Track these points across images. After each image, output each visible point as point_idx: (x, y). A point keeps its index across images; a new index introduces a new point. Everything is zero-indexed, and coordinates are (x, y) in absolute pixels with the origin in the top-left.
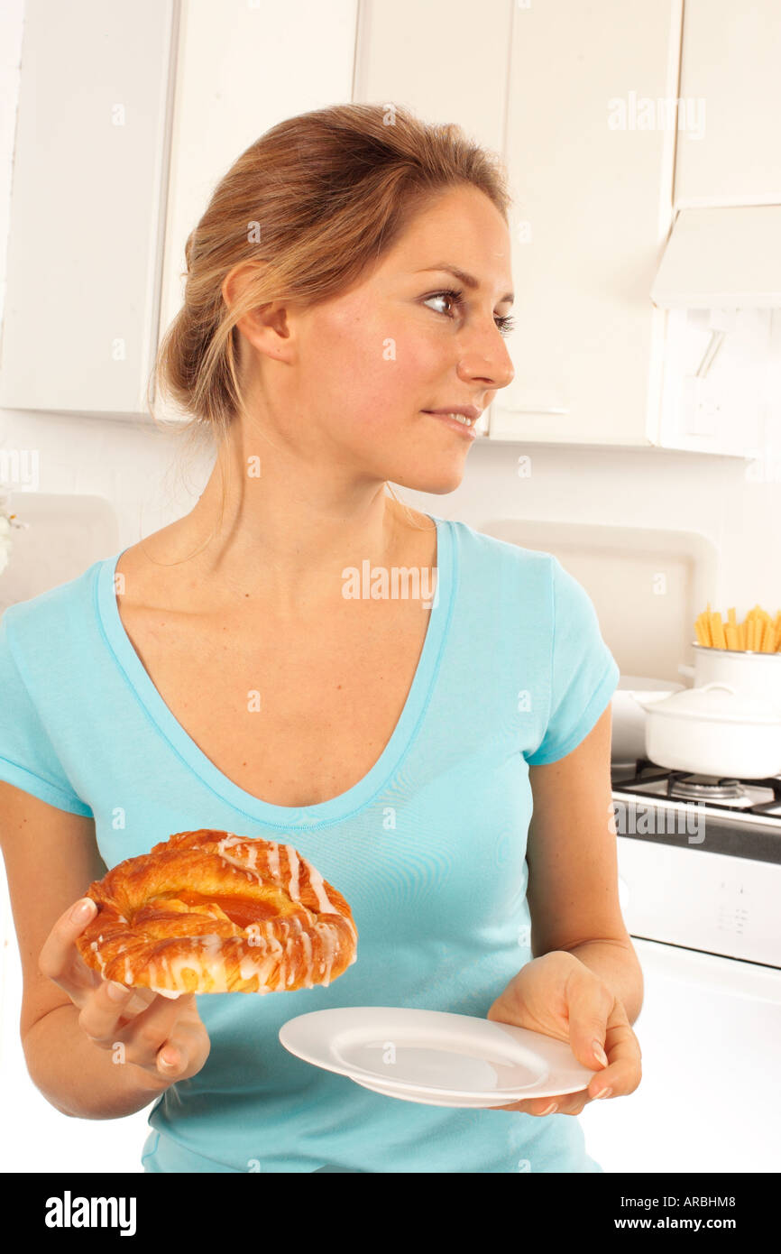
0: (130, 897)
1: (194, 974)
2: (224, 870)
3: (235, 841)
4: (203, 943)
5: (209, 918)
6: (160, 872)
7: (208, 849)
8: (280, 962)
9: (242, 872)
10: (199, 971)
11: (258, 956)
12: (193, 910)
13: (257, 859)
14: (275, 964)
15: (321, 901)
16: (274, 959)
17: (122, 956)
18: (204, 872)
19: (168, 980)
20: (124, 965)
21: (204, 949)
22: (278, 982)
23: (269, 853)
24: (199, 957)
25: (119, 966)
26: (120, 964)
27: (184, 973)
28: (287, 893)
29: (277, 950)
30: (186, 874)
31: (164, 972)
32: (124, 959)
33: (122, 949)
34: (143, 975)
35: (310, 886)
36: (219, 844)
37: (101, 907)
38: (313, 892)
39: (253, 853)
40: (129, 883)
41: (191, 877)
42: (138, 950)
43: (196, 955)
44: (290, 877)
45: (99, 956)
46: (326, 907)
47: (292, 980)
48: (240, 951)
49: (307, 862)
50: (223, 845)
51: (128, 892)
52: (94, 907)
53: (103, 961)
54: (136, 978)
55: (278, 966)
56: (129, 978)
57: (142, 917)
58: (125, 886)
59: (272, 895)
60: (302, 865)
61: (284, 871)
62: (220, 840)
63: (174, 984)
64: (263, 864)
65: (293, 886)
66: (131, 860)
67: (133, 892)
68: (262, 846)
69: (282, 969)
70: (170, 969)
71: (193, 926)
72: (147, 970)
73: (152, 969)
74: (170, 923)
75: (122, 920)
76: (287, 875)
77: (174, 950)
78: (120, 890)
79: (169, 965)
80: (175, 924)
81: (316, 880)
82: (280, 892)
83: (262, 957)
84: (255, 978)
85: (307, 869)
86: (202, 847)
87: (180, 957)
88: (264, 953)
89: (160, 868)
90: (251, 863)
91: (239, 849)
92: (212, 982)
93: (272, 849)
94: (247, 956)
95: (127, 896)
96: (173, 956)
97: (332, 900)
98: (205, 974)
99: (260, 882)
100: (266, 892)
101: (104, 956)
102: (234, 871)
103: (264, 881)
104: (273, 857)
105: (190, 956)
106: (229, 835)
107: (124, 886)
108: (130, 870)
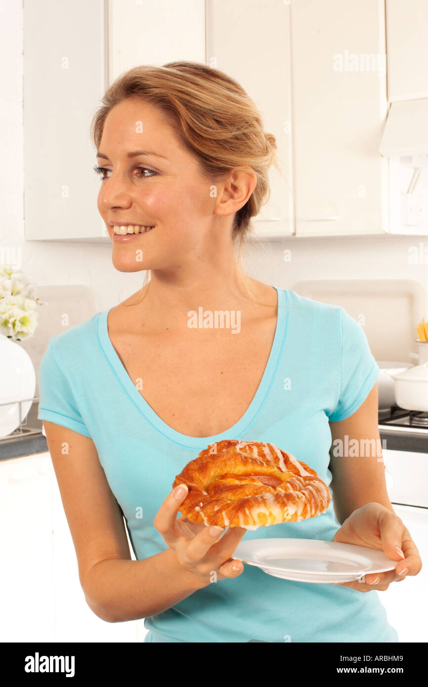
0: (202, 481)
1: (264, 515)
2: (245, 461)
3: (244, 444)
4: (265, 498)
5: (256, 486)
6: (214, 465)
7: (231, 450)
8: (306, 503)
9: (254, 461)
10: (267, 513)
11: (294, 501)
12: (243, 483)
13: (258, 452)
14: (303, 505)
15: (300, 470)
16: (302, 501)
17: (220, 511)
18: (235, 462)
19: (250, 521)
20: (222, 516)
21: (266, 501)
22: (307, 513)
23: (264, 449)
24: (266, 506)
25: (219, 517)
26: (220, 516)
27: (259, 516)
28: (279, 468)
29: (302, 497)
30: (226, 465)
31: (247, 516)
32: (221, 512)
33: (216, 508)
34: (235, 520)
35: (291, 463)
36: (236, 447)
37: (190, 489)
38: (294, 466)
39: (255, 450)
40: (199, 473)
41: (229, 466)
42: (228, 507)
43: (263, 505)
44: (279, 460)
45: (202, 514)
46: (304, 473)
47: (313, 511)
48: (285, 500)
49: (285, 451)
50: (238, 447)
51: (201, 479)
52: (187, 489)
53: (205, 516)
54: (231, 522)
55: (306, 505)
56: (227, 522)
57: (216, 489)
58: (198, 475)
59: (272, 470)
60: (282, 453)
61: (275, 457)
62: (236, 445)
63: (254, 522)
64: (262, 455)
65: (282, 464)
66: (194, 461)
67: (204, 478)
68: (259, 446)
69: (308, 506)
70: (251, 514)
71: (250, 491)
72: (238, 517)
73: (241, 515)
74: (237, 491)
75: (205, 493)
76: (277, 459)
77: (251, 504)
78: (196, 478)
79: (250, 512)
80: (240, 491)
81: (293, 459)
82: (276, 468)
83: (296, 501)
84: (296, 513)
85: (286, 454)
86: (228, 449)
87: (255, 507)
88: (297, 500)
89: (213, 463)
90: (255, 454)
91: (247, 448)
92: (274, 518)
93: (264, 446)
94: (289, 502)
95: (200, 481)
96: (250, 508)
97: (306, 469)
98: (271, 514)
99: (265, 464)
100: (269, 469)
101: (205, 514)
102: (250, 460)
103: (267, 464)
104: (266, 451)
105: (260, 506)
106: (239, 441)
107: (196, 475)
108: (196, 466)
